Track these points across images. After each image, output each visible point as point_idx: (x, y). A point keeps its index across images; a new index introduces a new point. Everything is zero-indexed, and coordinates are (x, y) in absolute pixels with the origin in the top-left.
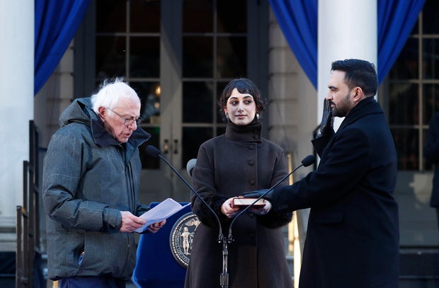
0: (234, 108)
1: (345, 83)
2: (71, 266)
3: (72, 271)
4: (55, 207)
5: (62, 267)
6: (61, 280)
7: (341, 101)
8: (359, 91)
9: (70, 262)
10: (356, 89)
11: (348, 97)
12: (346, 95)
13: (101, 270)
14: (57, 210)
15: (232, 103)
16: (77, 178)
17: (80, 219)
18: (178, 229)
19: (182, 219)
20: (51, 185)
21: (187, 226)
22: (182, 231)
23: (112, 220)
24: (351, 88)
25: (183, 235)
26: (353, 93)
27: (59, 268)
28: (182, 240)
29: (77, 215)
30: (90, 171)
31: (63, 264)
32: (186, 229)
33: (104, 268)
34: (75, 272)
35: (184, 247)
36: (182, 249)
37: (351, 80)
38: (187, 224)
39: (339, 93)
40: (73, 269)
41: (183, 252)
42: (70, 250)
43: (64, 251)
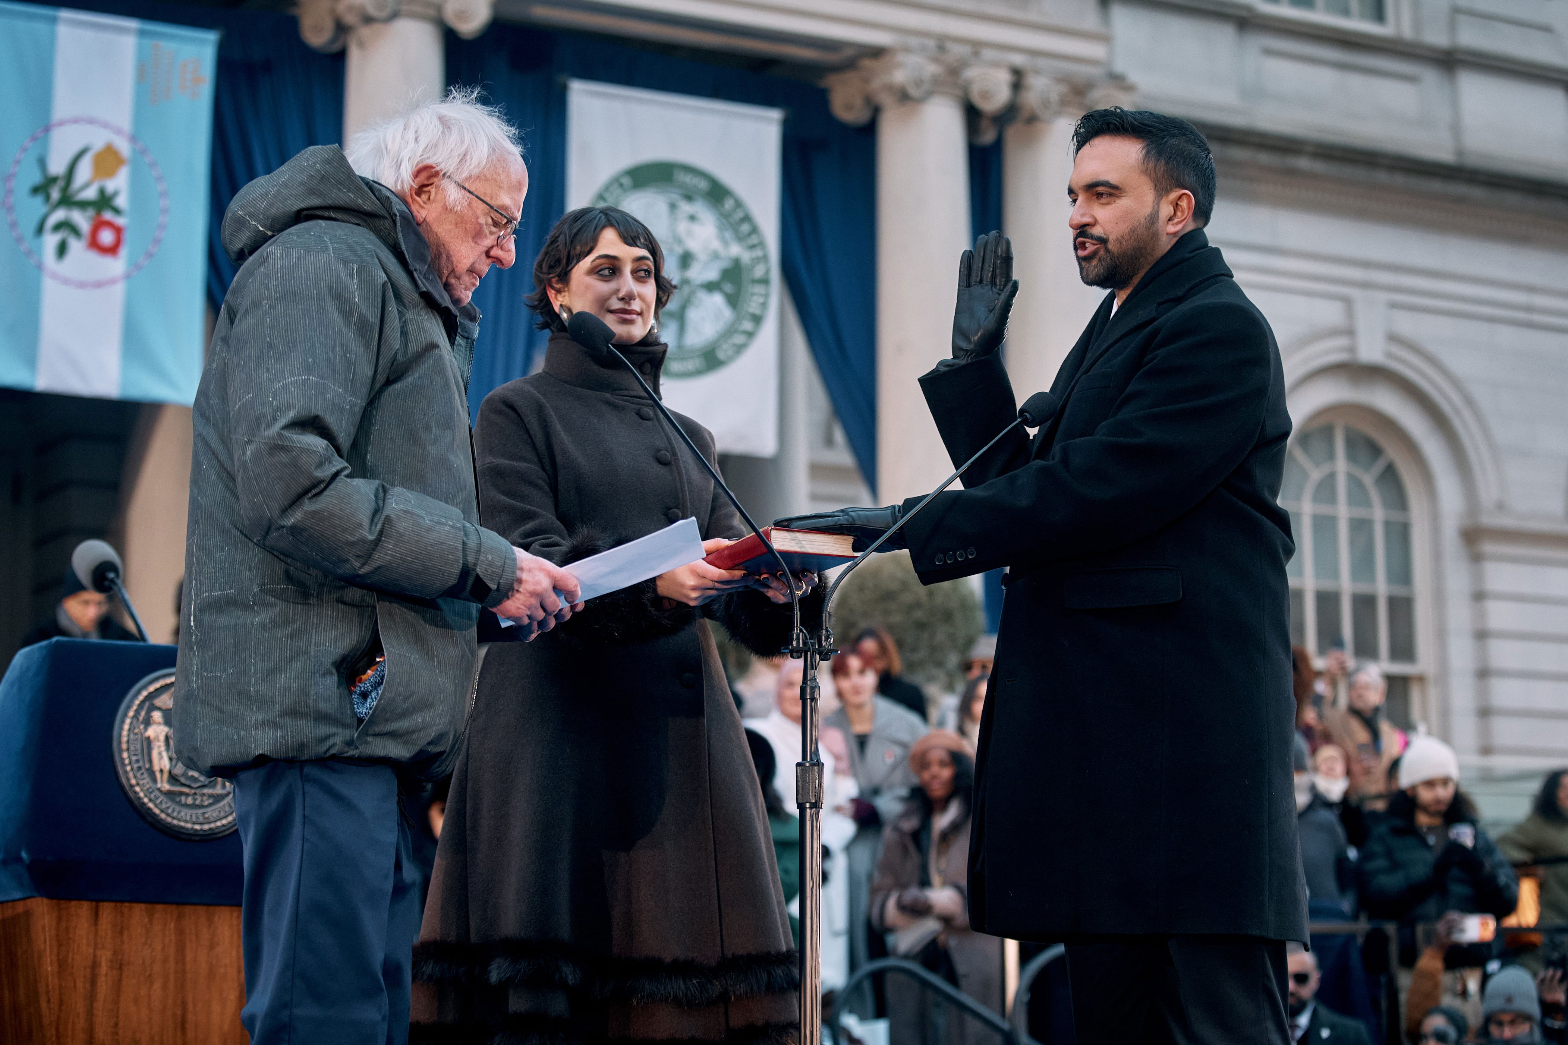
0: (604, 287)
1: (1146, 172)
2: (321, 717)
3: (328, 737)
4: (300, 496)
5: (288, 721)
6: (262, 772)
7: (1133, 231)
8: (1184, 203)
9: (323, 706)
10: (1174, 195)
11: (1153, 218)
12: (1147, 210)
13: (422, 740)
14: (308, 506)
15: (595, 271)
16: (360, 402)
17: (389, 545)
18: (136, 716)
19: (145, 687)
20: (291, 414)
21: (159, 709)
22: (148, 722)
23: (491, 564)
24: (1161, 191)
25: (151, 732)
26: (1166, 210)
27: (275, 725)
28: (150, 749)
29: (381, 533)
30: (398, 386)
31: (293, 712)
32: (157, 715)
33: (433, 734)
34: (338, 740)
35: (156, 768)
36: (151, 772)
37: (1162, 164)
38: (158, 702)
39: (1124, 203)
40: (333, 730)
41: (155, 781)
42: (327, 661)
43: (297, 665)
